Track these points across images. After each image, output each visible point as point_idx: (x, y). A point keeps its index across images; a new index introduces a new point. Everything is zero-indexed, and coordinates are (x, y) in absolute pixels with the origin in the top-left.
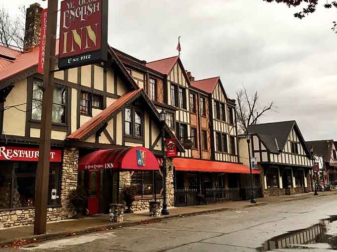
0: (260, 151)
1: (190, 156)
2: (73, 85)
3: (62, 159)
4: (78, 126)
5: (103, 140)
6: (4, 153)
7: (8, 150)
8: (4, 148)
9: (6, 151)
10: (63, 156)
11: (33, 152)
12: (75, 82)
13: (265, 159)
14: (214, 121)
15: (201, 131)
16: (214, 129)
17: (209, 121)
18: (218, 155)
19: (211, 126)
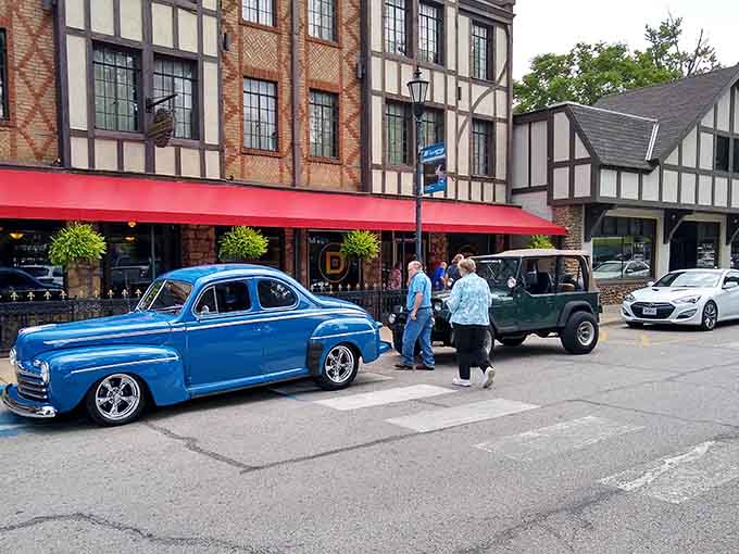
0: (572, 163)
1: (213, 175)
13: (583, 190)
14: (375, 63)
15: (302, 91)
16: (376, 85)
17: (355, 59)
18: (391, 177)
19: (363, 80)
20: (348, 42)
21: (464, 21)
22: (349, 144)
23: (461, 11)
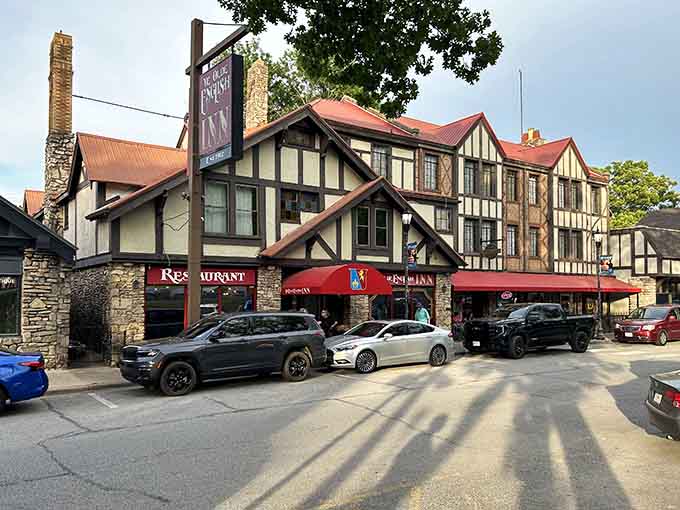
0: (646, 256)
1: (500, 268)
2: (268, 183)
3: (256, 281)
4: (278, 238)
5: (318, 253)
6: (170, 277)
7: (176, 273)
8: (170, 271)
9: (172, 274)
10: (256, 277)
11: (211, 274)
12: (272, 177)
13: (653, 270)
14: (555, 212)
15: (527, 228)
16: (555, 224)
17: (546, 212)
18: (562, 264)
19: (550, 220)
20: (543, 204)
21: (589, 186)
22: (544, 251)
23: (588, 183)
